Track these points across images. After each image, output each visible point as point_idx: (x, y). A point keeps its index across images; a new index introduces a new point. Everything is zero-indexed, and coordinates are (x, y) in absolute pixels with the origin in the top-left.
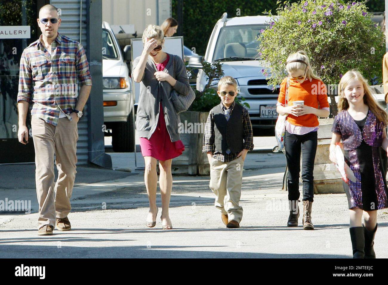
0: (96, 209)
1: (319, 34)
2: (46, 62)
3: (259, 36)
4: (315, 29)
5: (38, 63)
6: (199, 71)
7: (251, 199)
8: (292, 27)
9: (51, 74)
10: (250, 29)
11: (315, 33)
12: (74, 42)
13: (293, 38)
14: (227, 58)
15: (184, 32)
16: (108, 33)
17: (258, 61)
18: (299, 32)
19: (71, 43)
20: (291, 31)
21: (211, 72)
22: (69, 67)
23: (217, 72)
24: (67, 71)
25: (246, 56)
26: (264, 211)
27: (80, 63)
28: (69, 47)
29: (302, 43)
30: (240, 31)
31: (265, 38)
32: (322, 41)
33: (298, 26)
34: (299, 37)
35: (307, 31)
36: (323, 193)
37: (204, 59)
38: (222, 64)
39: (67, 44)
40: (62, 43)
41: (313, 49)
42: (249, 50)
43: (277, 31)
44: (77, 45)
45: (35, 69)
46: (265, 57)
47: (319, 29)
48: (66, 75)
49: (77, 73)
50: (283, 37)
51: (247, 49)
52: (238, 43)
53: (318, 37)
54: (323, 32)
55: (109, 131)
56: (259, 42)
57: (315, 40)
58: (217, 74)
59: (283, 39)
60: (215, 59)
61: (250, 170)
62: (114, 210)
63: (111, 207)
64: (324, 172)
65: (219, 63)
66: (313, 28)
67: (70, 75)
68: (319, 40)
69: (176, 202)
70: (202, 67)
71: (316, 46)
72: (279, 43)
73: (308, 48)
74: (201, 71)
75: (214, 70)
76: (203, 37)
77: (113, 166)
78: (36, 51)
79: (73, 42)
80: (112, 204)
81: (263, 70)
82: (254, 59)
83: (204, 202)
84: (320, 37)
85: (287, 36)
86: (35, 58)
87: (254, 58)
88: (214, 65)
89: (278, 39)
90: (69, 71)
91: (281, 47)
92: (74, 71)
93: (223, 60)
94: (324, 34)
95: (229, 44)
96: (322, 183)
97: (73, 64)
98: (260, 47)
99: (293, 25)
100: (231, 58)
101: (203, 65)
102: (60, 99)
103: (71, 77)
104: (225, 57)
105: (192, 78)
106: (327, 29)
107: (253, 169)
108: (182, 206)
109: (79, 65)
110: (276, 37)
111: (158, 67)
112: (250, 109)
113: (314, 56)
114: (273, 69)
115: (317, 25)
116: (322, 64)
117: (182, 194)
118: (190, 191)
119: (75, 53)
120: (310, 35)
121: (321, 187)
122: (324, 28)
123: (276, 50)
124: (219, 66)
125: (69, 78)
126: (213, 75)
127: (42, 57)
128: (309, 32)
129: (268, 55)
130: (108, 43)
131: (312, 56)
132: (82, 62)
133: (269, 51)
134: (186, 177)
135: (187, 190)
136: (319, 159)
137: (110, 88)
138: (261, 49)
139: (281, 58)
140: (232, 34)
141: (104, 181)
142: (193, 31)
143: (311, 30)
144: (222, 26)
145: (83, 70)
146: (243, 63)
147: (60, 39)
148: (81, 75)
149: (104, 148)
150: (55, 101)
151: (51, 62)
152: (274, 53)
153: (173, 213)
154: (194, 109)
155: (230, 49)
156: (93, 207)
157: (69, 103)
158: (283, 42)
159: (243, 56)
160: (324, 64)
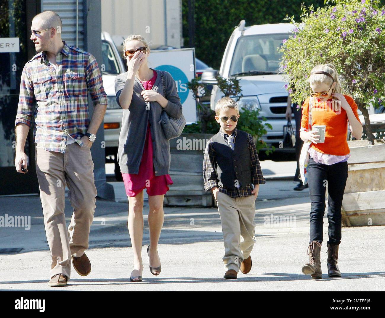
0: (96, 247)
1: (350, 43)
2: (50, 79)
3: (281, 46)
4: (345, 38)
5: (40, 80)
6: (214, 88)
7: (274, 233)
8: (319, 36)
9: (56, 92)
10: (272, 39)
11: (346, 43)
12: (84, 54)
13: (321, 48)
14: (246, 72)
15: (196, 43)
16: (109, 45)
17: (281, 75)
18: (327, 41)
19: (81, 55)
20: (318, 40)
21: (227, 89)
22: (77, 83)
23: (234, 88)
24: (75, 89)
25: (266, 70)
26: (289, 247)
27: (91, 78)
28: (78, 60)
29: (331, 55)
30: (261, 41)
31: (288, 49)
32: (354, 51)
33: (326, 35)
34: (327, 47)
35: (336, 41)
36: (357, 226)
37: (219, 74)
38: (240, 79)
39: (75, 56)
40: (70, 55)
41: (343, 61)
42: (271, 63)
43: (301, 41)
44: (88, 58)
45: (38, 87)
46: (289, 71)
47: (350, 38)
48: (73, 94)
49: (88, 90)
50: (309, 48)
51: (269, 61)
52: (258, 55)
53: (349, 47)
54: (355, 41)
55: (111, 158)
56: (282, 54)
57: (345, 50)
58: (234, 91)
59: (309, 49)
60: (232, 74)
61: (273, 200)
62: (117, 249)
63: (113, 245)
64: (358, 202)
65: (236, 78)
66: (342, 37)
67: (80, 94)
68: (349, 50)
69: (188, 239)
70: (216, 82)
71: (346, 57)
72: (304, 55)
73: (338, 60)
74: (216, 87)
75: (231, 86)
76: (218, 48)
77: (116, 197)
78: (39, 65)
79: (82, 54)
80: (115, 241)
81: (286, 86)
82: (276, 74)
83: (220, 237)
84: (351, 47)
85: (313, 46)
86: (38, 73)
87: (276, 72)
88: (231, 80)
89: (303, 50)
90: (77, 89)
91: (306, 58)
92: (84, 89)
93: (241, 75)
94: (355, 44)
95: (247, 56)
96: (355, 214)
97: (83, 80)
98: (283, 59)
99: (320, 34)
100: (249, 72)
101: (218, 80)
102: (68, 122)
103: (81, 96)
104: (243, 71)
105: (205, 96)
106: (359, 38)
107: (276, 199)
108: (195, 242)
109: (90, 81)
110: (301, 48)
111: (145, 86)
112: (273, 130)
113: (345, 68)
114: (298, 84)
115: (347, 33)
116: (354, 78)
117: (196, 229)
118: (204, 225)
119: (85, 67)
120: (339, 45)
121: (354, 219)
122: (356, 37)
123: (301, 63)
124: (236, 82)
125: (78, 96)
126: (229, 91)
127: (46, 72)
128: (339, 42)
129: (291, 68)
130: (109, 56)
131: (343, 69)
132: (94, 77)
133: (293, 64)
134: (200, 209)
135: (202, 224)
136: (351, 187)
137: (112, 108)
138: (284, 62)
139: (307, 72)
140: (251, 45)
141: (105, 215)
142: (207, 42)
143: (341, 40)
144: (239, 35)
145: (96, 86)
146: (263, 77)
147: (67, 51)
148: (93, 92)
149: (105, 177)
150: (61, 124)
151: (56, 78)
152: (299, 66)
153: (185, 251)
154: (208, 131)
155: (249, 62)
156: (94, 245)
157: (79, 126)
158: (308, 53)
159: (264, 70)
160: (356, 78)
